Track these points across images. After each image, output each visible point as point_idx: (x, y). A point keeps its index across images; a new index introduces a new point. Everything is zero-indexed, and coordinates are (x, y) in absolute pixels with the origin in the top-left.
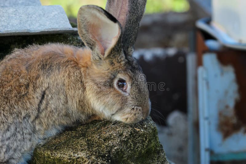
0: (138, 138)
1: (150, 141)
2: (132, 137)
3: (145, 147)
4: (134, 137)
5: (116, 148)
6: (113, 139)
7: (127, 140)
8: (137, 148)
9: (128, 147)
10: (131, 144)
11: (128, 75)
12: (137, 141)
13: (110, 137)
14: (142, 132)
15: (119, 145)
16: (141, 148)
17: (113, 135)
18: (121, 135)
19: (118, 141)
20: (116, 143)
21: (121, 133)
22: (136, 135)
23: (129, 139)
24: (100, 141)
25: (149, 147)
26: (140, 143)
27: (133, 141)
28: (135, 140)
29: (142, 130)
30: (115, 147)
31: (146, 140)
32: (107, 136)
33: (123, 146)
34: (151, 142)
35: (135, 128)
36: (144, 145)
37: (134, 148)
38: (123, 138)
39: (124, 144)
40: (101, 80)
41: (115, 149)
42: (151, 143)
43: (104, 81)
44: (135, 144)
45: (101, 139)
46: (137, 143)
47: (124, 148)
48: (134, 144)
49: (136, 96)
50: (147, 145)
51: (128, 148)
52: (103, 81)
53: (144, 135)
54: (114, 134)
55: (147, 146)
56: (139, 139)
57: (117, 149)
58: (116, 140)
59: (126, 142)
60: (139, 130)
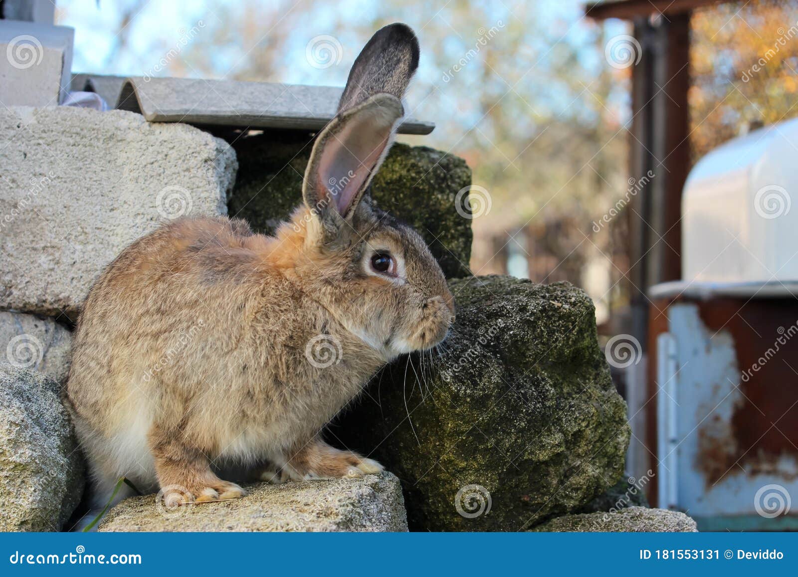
0: (558, 321)
1: (581, 331)
2: (545, 317)
3: (570, 342)
4: (549, 318)
5: (511, 332)
6: (505, 315)
7: (534, 320)
8: (554, 342)
9: (535, 336)
10: (542, 331)
11: (391, 236)
12: (554, 326)
13: (500, 311)
14: (566, 309)
15: (519, 328)
16: (563, 345)
17: (506, 308)
18: (523, 309)
19: (516, 320)
20: (513, 324)
21: (522, 305)
22: (553, 315)
23: (539, 319)
24: (478, 317)
25: (579, 345)
26: (561, 333)
27: (546, 326)
28: (552, 323)
29: (567, 307)
30: (511, 329)
31: (573, 329)
32: (494, 310)
33: (527, 331)
34: (582, 334)
35: (551, 301)
36: (568, 338)
37: (548, 340)
38: (527, 316)
39: (528, 327)
40: (335, 271)
41: (510, 335)
42: (584, 338)
43: (341, 270)
44: (551, 333)
45: (480, 315)
46: (554, 330)
47: (527, 335)
48: (548, 333)
49: (422, 276)
50: (576, 339)
51: (536, 338)
52: (339, 272)
53: (570, 317)
54: (508, 307)
55: (575, 342)
56: (559, 325)
57: (515, 335)
58: (512, 317)
59: (532, 325)
60: (560, 305)
